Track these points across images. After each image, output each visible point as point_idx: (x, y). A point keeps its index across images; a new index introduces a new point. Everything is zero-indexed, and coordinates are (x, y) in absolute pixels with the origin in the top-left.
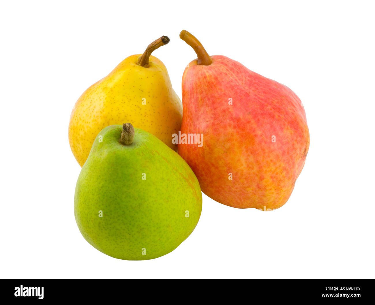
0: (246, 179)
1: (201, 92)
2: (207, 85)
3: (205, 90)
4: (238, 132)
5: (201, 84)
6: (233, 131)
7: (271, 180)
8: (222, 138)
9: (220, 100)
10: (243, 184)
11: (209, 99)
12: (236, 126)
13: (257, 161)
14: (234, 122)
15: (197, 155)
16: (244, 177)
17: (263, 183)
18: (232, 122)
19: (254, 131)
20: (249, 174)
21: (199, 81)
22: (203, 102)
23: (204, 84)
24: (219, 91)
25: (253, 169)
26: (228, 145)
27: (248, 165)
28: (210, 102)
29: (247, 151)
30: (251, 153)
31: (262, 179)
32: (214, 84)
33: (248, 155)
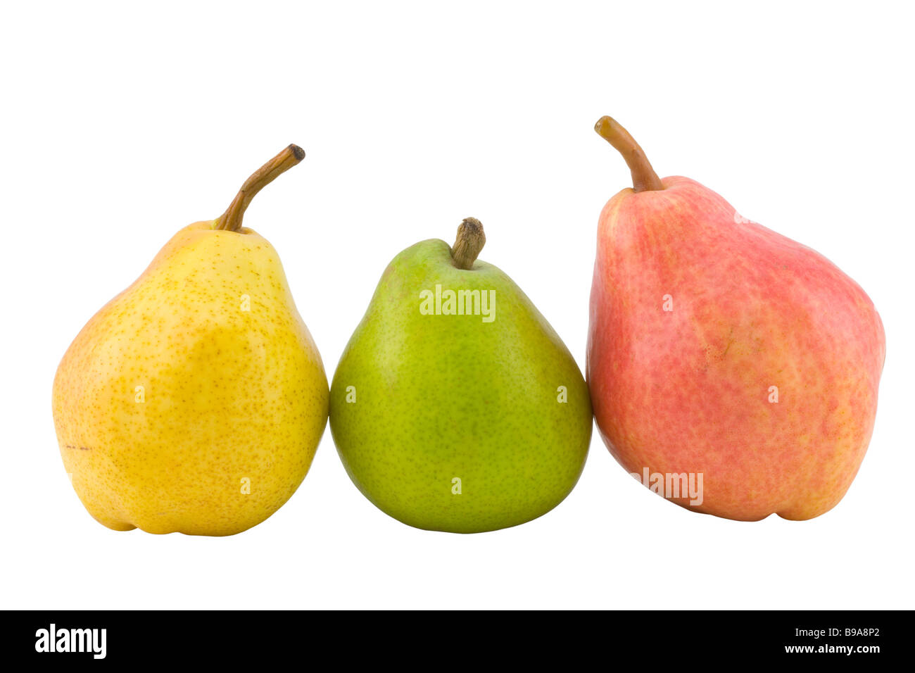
0: (800, 410)
1: (669, 238)
2: (678, 222)
3: (676, 232)
4: (775, 305)
5: (664, 223)
6: (763, 303)
7: (850, 408)
8: (744, 320)
9: (716, 248)
10: (793, 425)
11: (690, 250)
12: (768, 292)
13: (822, 365)
14: (760, 285)
15: (683, 375)
16: (796, 406)
17: (835, 418)
18: (756, 287)
19: (806, 300)
20: (807, 398)
21: (660, 217)
22: (678, 258)
23: (672, 222)
24: (709, 232)
25: (815, 384)
26: (759, 333)
27: (804, 378)
28: (696, 255)
29: (800, 343)
30: (809, 346)
31: (832, 407)
32: (695, 217)
33: (804, 354)
